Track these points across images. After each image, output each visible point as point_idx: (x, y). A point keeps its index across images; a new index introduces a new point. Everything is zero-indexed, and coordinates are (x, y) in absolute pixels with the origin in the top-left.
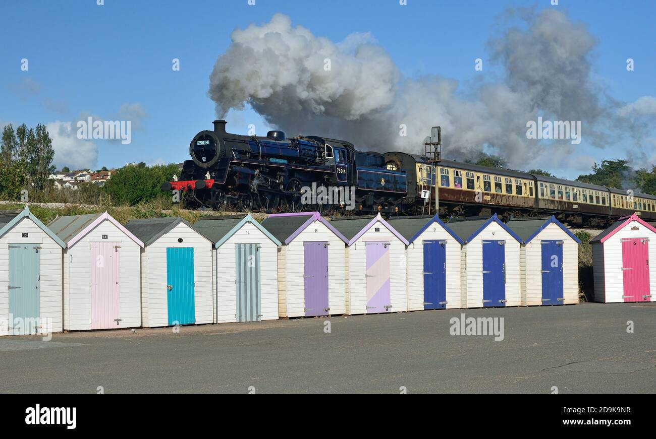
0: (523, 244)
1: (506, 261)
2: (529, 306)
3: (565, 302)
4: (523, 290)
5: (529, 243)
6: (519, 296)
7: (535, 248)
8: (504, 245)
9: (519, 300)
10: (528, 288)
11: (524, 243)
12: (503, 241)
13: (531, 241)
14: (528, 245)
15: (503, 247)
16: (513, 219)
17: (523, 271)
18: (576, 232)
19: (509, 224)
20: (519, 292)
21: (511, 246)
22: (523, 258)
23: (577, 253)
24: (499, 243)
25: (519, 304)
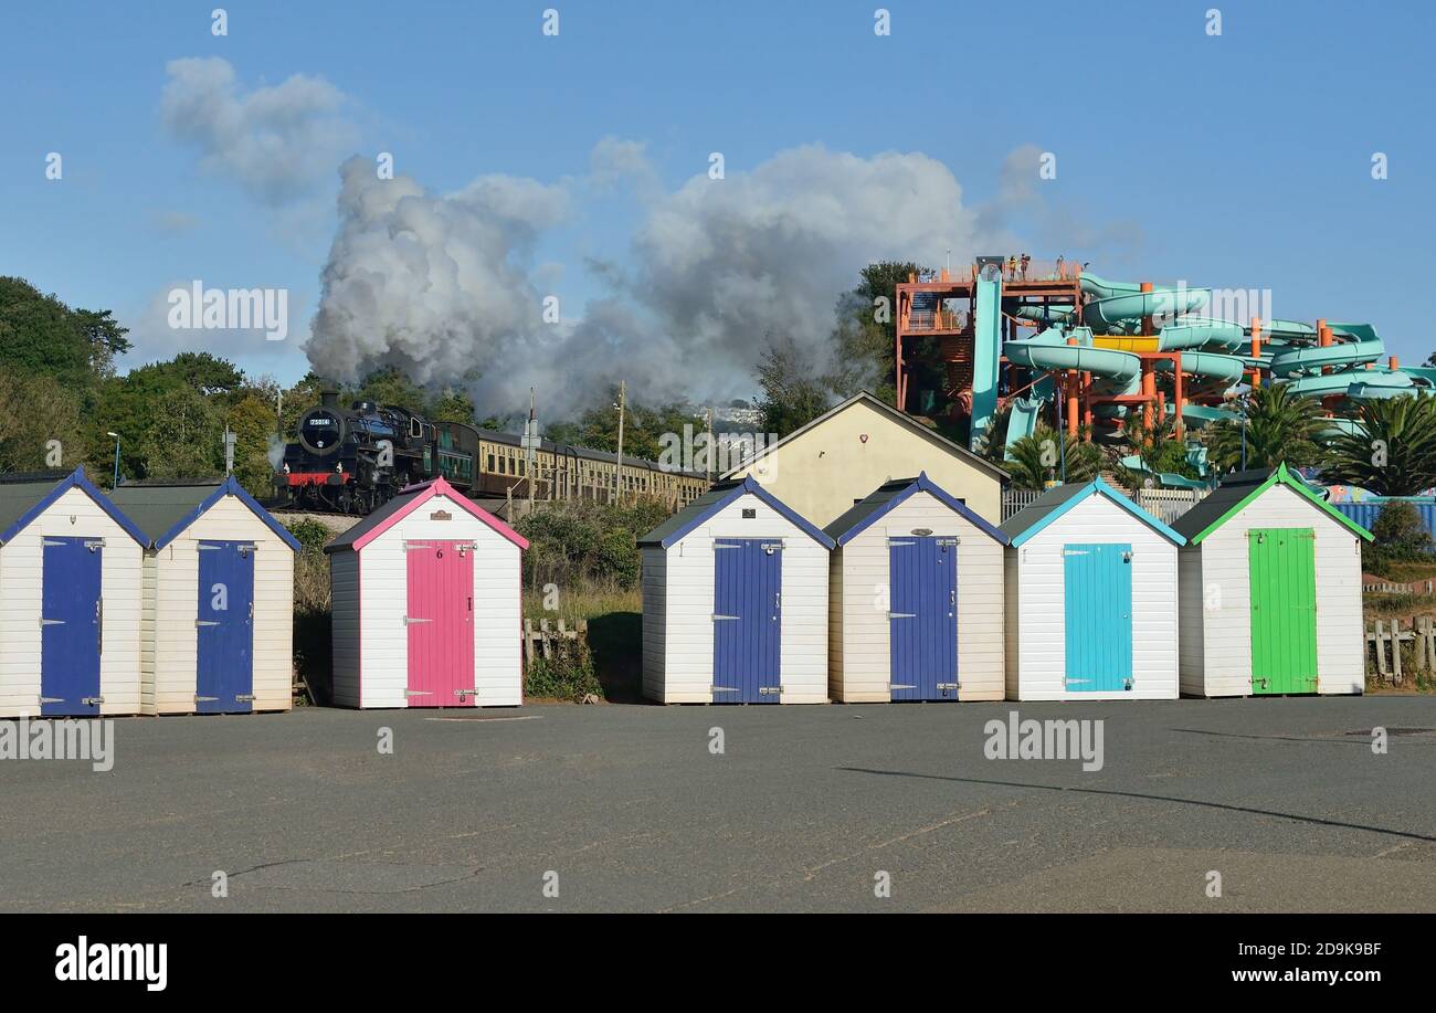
0: (150, 549)
1: (104, 594)
2: (161, 715)
3: (256, 706)
4: (148, 672)
5: (168, 546)
6: (137, 687)
7: (181, 559)
8: (99, 550)
9: (137, 698)
10: (160, 667)
11: (153, 547)
12: (100, 539)
13: (172, 543)
14: (164, 553)
15: (97, 555)
16: (127, 483)
17: (149, 621)
18: (292, 520)
19: (115, 495)
20: (137, 677)
21: (120, 554)
22: (149, 588)
23: (290, 576)
24: (88, 544)
25: (136, 709)
